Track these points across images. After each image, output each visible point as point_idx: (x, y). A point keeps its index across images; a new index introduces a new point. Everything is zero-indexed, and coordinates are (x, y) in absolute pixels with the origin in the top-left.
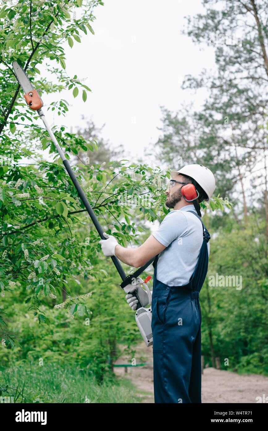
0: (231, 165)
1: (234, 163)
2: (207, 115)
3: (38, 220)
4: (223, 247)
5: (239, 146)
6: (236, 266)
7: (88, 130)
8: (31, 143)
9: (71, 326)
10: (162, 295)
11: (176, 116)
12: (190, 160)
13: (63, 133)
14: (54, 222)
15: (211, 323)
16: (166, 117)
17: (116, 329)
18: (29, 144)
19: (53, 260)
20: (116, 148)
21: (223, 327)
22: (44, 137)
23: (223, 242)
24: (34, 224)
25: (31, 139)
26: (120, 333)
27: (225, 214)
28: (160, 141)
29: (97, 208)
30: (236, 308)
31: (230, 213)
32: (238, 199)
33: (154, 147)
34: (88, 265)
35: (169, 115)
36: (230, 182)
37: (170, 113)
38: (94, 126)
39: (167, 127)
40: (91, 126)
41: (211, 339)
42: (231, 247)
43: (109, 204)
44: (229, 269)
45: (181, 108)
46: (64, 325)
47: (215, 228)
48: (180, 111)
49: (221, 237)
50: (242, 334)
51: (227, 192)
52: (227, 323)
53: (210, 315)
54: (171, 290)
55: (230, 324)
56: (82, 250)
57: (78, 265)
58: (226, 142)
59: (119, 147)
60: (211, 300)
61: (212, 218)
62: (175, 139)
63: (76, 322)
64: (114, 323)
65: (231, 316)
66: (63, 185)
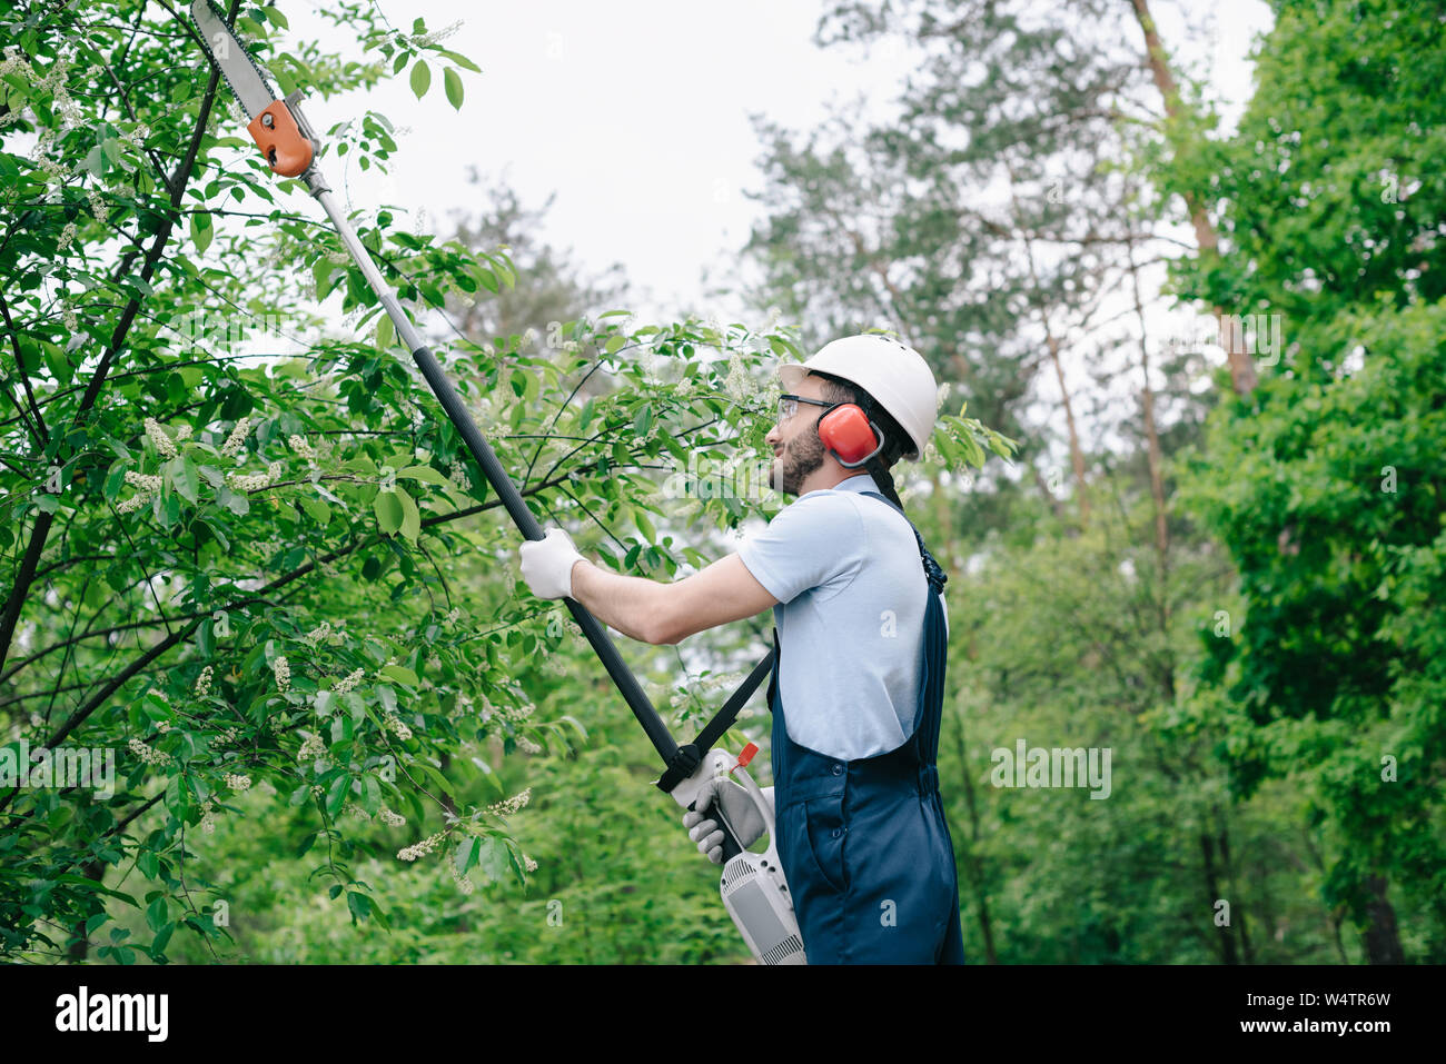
0: (1013, 308)
1: (1023, 300)
2: (915, 136)
3: (322, 553)
4: (1005, 604)
5: (1039, 236)
6: (1058, 669)
7: (494, 220)
8: (282, 279)
9: (482, 926)
10: (820, 793)
11: (810, 147)
12: (869, 301)
13: (386, 233)
14: (381, 558)
15: (987, 875)
16: (772, 152)
17: (642, 923)
18: (274, 284)
19: (381, 688)
20: (598, 277)
21: (1027, 890)
22: (320, 253)
23: (1007, 583)
24: (308, 568)
25: (279, 267)
26: (656, 936)
27: (1004, 484)
28: (756, 240)
29: (532, 493)
30: (1070, 817)
31: (1024, 479)
32: (1047, 429)
33: (738, 263)
34: (516, 702)
35: (782, 146)
36: (1013, 371)
37: (787, 138)
38: (515, 203)
39: (778, 187)
40: (507, 205)
41: (988, 936)
42: (1038, 601)
43: (575, 477)
44: (1035, 680)
45: (824, 116)
46: (456, 925)
47: (972, 537)
48: (823, 127)
49: (996, 568)
50: (1097, 907)
51: (1008, 406)
52: (1042, 873)
53: (977, 849)
54: (853, 772)
55: (1052, 874)
56: (489, 651)
57: (479, 705)
58: (992, 229)
59: (608, 271)
60: (980, 794)
61: (963, 501)
62: (812, 230)
63: (497, 910)
64: (635, 904)
65: (1054, 847)
66: (404, 421)
